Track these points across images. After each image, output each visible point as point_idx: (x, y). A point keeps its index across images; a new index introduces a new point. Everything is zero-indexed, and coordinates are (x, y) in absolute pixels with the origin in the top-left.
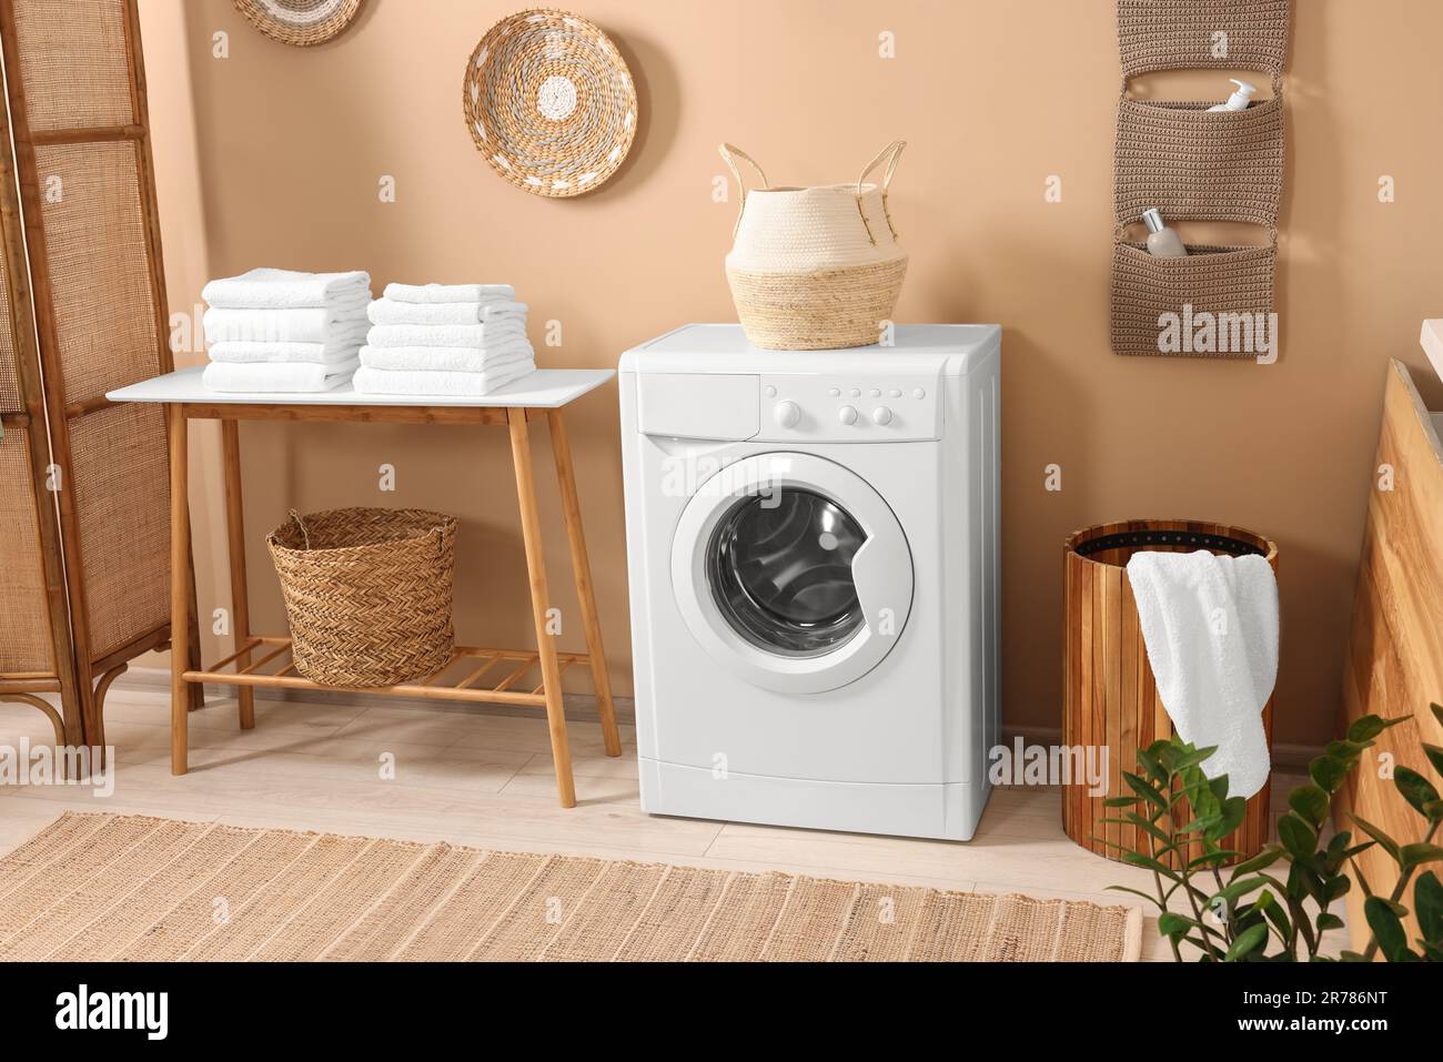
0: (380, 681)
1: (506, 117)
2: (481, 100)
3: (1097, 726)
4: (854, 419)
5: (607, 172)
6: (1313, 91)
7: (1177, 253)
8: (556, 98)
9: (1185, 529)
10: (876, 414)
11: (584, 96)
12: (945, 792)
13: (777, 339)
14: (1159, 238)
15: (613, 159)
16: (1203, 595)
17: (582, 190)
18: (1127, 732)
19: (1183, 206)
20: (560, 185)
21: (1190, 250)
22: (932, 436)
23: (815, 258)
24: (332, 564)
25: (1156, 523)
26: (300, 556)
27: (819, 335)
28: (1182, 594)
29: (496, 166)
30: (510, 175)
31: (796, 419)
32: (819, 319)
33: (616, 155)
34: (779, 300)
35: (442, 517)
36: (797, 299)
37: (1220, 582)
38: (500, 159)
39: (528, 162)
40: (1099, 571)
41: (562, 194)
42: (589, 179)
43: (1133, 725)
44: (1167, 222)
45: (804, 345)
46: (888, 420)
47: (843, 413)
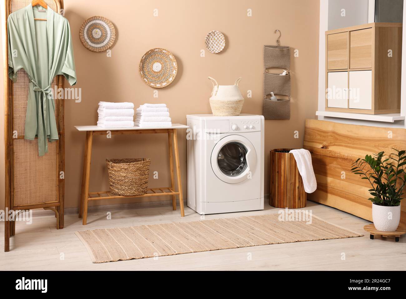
0: (142, 194)
1: (146, 70)
2: (142, 66)
3: (285, 183)
4: (247, 128)
5: (169, 83)
6: (293, 73)
7: (276, 100)
8: (157, 67)
9: (282, 150)
10: (251, 127)
11: (163, 67)
12: (260, 200)
13: (227, 114)
14: (273, 98)
15: (170, 81)
16: (306, 156)
17: (163, 86)
18: (291, 183)
19: (276, 92)
20: (158, 85)
21: (278, 100)
22: (260, 130)
23: (236, 98)
24: (137, 166)
25: (278, 149)
26: (128, 165)
27: (235, 113)
28: (303, 156)
29: (145, 81)
30: (147, 83)
31: (237, 129)
32: (236, 109)
33: (171, 79)
34: (229, 106)
35: (141, 159)
36: (233, 106)
37: (307, 153)
38: (145, 79)
39: (150, 80)
40: (286, 154)
41: (159, 87)
42: (164, 84)
43: (292, 182)
44: (274, 95)
45: (232, 115)
46: (253, 128)
47: (245, 127)
